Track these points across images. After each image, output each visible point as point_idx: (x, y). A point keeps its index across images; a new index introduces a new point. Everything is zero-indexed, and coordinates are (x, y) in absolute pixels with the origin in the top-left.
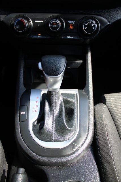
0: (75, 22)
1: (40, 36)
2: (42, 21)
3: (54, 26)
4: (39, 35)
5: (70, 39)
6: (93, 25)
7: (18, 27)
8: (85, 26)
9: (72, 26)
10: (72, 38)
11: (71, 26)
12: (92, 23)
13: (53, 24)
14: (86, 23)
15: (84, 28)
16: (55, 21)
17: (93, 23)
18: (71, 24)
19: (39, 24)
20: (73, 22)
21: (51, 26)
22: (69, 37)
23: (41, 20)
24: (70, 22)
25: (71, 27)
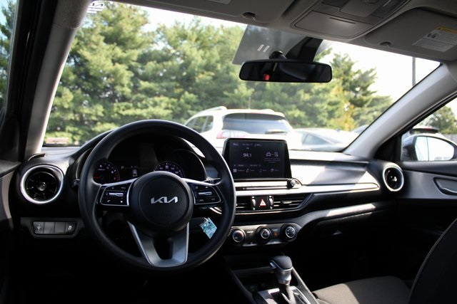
7: (236, 238)
8: (287, 232)
17: (292, 229)
19: (250, 234)
21: (263, 235)
23: (252, 231)
24: (274, 230)
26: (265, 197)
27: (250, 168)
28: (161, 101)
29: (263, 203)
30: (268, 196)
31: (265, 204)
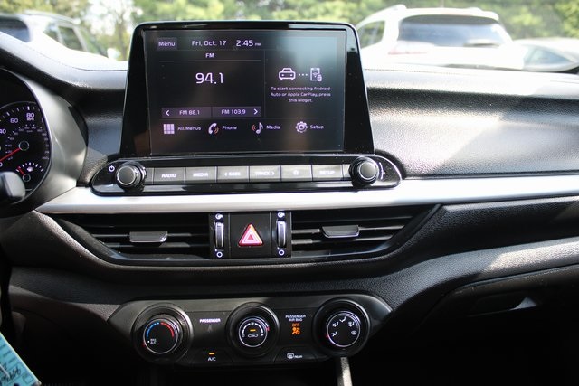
0: (304, 316)
1: (213, 359)
2: (219, 320)
3: (253, 335)
4: (212, 356)
5: (294, 359)
6: (351, 324)
7: (153, 341)
8: (332, 330)
9: (299, 327)
10: (301, 357)
11: (294, 329)
12: (349, 319)
13: (247, 332)
14: (335, 321)
15: (331, 336)
16: (252, 324)
17: (352, 321)
18: (295, 322)
19: (210, 327)
20: (299, 318)
21: (243, 336)
22: (290, 357)
23: (216, 318)
24: (292, 318)
25: (296, 331)
26: (262, 218)
27: (222, 121)
28: (334, 8)
29: (252, 237)
30: (275, 212)
31: (257, 240)
